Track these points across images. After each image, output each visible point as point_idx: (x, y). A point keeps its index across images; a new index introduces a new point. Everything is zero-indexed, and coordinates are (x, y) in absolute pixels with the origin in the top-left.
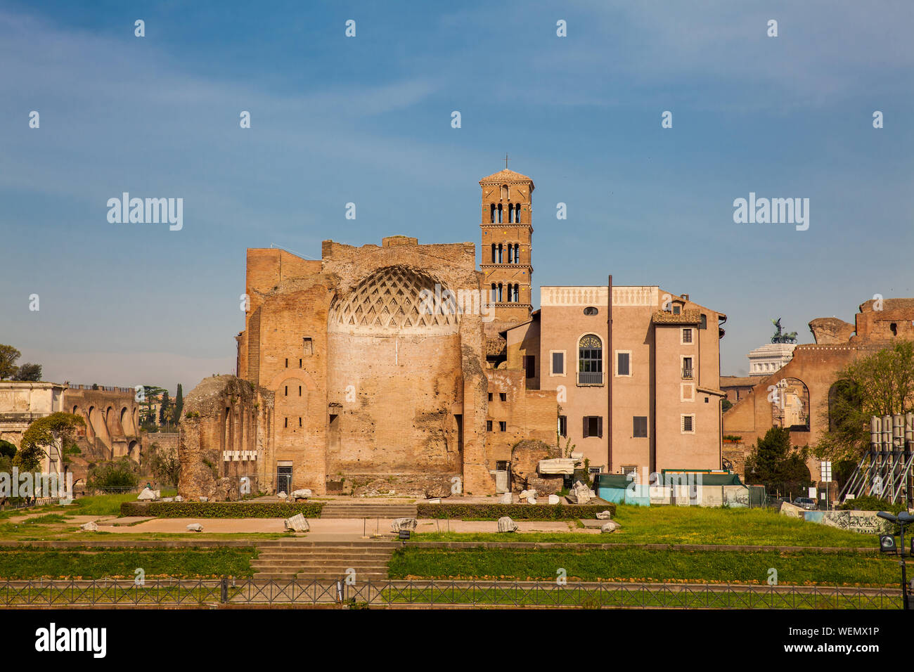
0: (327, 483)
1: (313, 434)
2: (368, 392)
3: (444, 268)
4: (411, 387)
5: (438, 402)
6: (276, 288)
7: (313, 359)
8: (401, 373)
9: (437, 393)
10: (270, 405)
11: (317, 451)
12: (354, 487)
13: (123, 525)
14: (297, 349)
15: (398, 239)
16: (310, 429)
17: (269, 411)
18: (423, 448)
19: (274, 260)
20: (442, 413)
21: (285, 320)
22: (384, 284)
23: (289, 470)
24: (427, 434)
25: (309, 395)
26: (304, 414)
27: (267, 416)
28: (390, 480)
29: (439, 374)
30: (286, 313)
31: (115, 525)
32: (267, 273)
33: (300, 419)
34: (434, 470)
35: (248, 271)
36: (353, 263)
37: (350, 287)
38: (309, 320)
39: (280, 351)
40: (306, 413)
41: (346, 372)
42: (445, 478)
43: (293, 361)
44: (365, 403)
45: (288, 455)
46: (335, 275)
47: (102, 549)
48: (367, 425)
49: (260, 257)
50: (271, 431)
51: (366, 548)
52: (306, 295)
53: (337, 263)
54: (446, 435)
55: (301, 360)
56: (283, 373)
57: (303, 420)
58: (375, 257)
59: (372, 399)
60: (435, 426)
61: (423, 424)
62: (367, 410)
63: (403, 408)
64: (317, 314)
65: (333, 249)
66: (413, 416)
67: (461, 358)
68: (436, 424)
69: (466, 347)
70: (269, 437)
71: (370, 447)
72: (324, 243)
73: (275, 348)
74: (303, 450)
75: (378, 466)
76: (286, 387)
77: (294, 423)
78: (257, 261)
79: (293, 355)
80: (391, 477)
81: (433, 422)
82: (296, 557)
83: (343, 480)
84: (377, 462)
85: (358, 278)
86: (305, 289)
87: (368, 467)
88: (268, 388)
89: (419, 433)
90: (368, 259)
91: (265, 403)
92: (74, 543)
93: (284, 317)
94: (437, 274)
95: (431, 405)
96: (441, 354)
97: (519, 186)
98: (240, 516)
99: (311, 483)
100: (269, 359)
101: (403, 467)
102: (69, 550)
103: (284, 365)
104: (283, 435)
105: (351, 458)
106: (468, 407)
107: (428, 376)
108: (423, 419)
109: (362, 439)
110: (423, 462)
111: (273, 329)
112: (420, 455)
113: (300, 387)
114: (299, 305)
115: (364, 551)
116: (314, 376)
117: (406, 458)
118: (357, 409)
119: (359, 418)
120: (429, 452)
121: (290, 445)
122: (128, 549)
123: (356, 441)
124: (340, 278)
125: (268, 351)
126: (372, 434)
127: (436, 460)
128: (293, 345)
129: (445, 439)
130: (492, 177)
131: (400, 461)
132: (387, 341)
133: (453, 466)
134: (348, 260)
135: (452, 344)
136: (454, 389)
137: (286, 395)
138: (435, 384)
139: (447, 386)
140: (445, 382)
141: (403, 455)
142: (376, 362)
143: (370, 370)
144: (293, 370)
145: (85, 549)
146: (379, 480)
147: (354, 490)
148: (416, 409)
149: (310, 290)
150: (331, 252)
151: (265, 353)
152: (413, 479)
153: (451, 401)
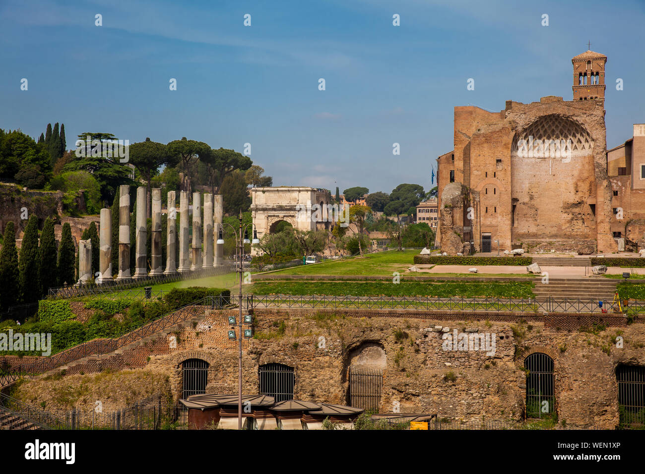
0: (512, 246)
1: (503, 216)
2: (534, 191)
3: (583, 115)
4: (560, 188)
5: (577, 197)
6: (479, 130)
7: (502, 172)
8: (554, 180)
9: (577, 192)
10: (477, 199)
11: (506, 227)
12: (529, 248)
13: (425, 268)
14: (492, 167)
15: (551, 98)
16: (501, 214)
17: (477, 203)
18: (568, 225)
19: (471, 113)
20: (579, 204)
21: (485, 149)
22: (543, 126)
23: (489, 237)
24: (571, 216)
25: (500, 193)
26: (497, 205)
27: (475, 206)
28: (550, 244)
29: (578, 180)
30: (485, 145)
31: (421, 268)
32: (467, 121)
33: (495, 208)
34: (576, 238)
35: (455, 120)
36: (525, 113)
37: (523, 128)
38: (500, 149)
39: (482, 167)
40: (499, 204)
41: (520, 179)
42: (586, 243)
43: (490, 173)
44: (532, 198)
45: (488, 230)
46: (514, 121)
47: (443, 281)
48: (533, 211)
49: (462, 112)
50: (479, 215)
51: (600, 283)
52: (498, 134)
53: (515, 114)
54: (583, 217)
55: (495, 173)
56: (484, 181)
57: (497, 209)
58: (539, 110)
59: (536, 195)
60: (576, 211)
61: (568, 210)
62: (533, 202)
63: (555, 201)
64: (505, 145)
65: (513, 106)
66: (561, 205)
67: (595, 169)
68: (577, 210)
69: (597, 163)
70: (477, 218)
71: (534, 224)
72: (507, 102)
73: (479, 166)
74: (497, 226)
75: (540, 235)
76: (486, 189)
77: (491, 210)
78: (460, 114)
79: (491, 169)
80: (551, 242)
81: (574, 209)
82: (558, 287)
83: (522, 244)
84: (540, 233)
85: (528, 123)
86: (497, 130)
87: (534, 236)
88: (475, 190)
89: (566, 215)
90: (534, 111)
91: (474, 199)
92: (427, 278)
93: (484, 148)
94: (578, 118)
95: (573, 198)
96: (580, 168)
97: (598, 61)
98: (484, 264)
99: (502, 245)
100: (475, 172)
101: (555, 236)
102: (425, 282)
103: (485, 176)
104: (486, 217)
105: (524, 231)
106: (600, 199)
107: (571, 182)
108: (569, 207)
109: (530, 219)
110: (568, 233)
111: (477, 155)
112: (566, 229)
113: (495, 189)
114: (493, 140)
115: (598, 284)
116: (503, 182)
117: (557, 231)
118: (527, 201)
119: (528, 207)
120: (572, 227)
121: (489, 223)
122: (457, 281)
123: (527, 220)
124: (518, 123)
125: (475, 168)
126: (536, 217)
127: (577, 232)
128: (490, 164)
129: (583, 219)
130: (580, 56)
131: (554, 233)
132: (545, 161)
133: (589, 235)
134: (522, 112)
135: (587, 161)
136: (589, 189)
137: (486, 193)
138: (576, 186)
139: (584, 187)
140: (583, 185)
141: (555, 229)
142: (538, 173)
143: (534, 178)
144: (491, 179)
145: (433, 281)
146: (543, 244)
147: (529, 249)
148: (563, 201)
149: (500, 131)
150: (511, 107)
151: (473, 169)
152: (565, 243)
153: (587, 196)
